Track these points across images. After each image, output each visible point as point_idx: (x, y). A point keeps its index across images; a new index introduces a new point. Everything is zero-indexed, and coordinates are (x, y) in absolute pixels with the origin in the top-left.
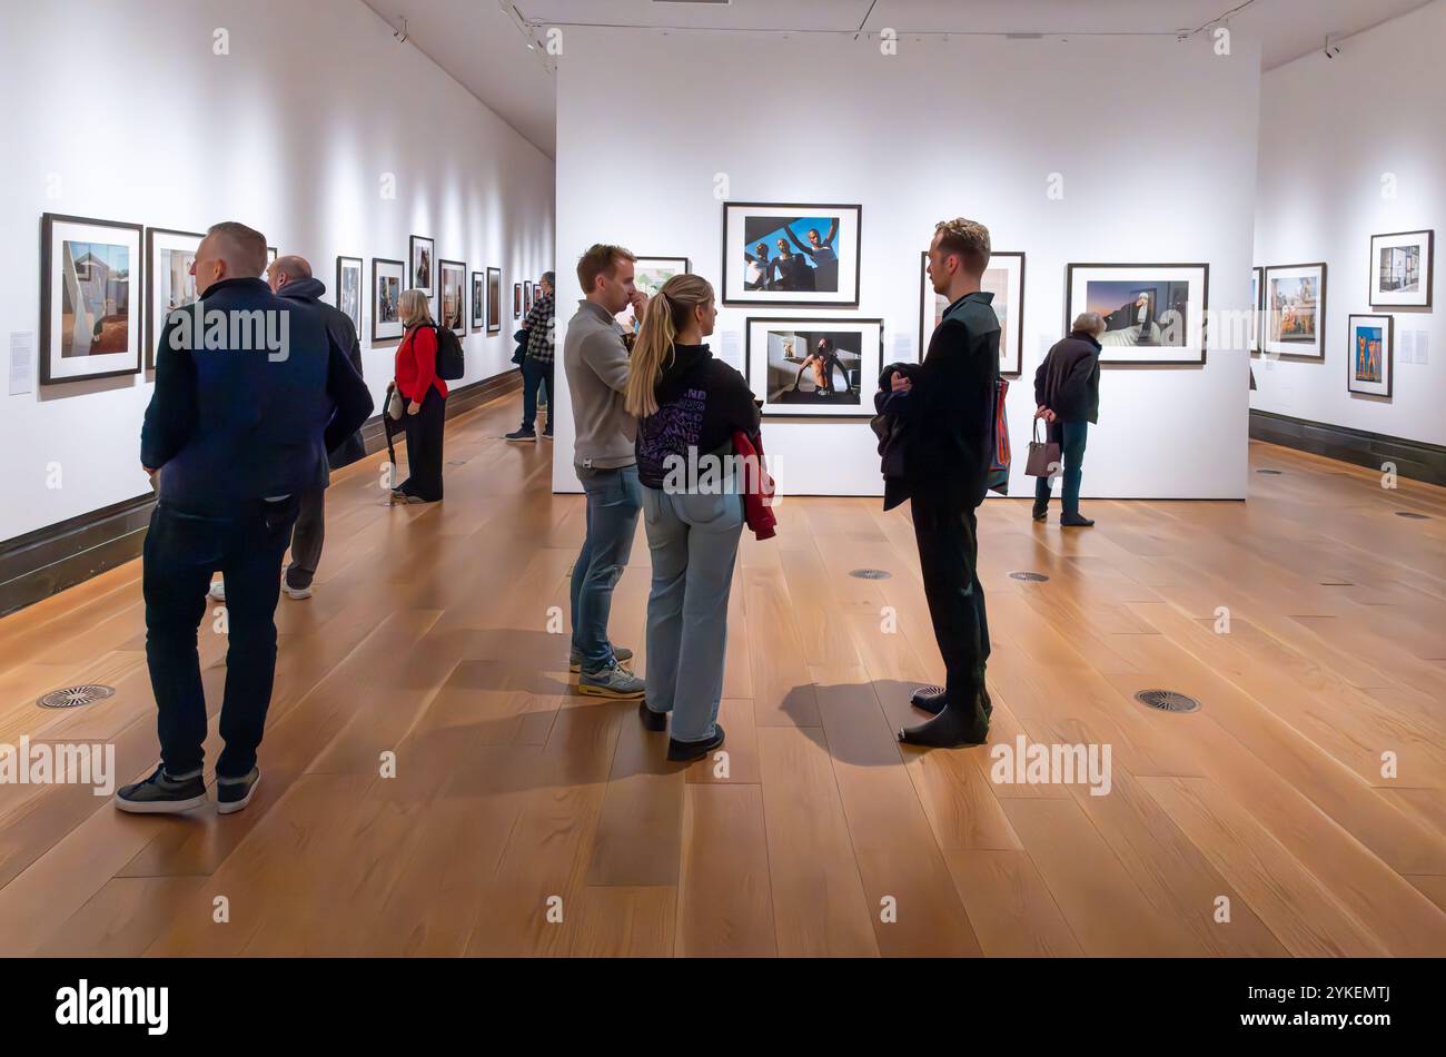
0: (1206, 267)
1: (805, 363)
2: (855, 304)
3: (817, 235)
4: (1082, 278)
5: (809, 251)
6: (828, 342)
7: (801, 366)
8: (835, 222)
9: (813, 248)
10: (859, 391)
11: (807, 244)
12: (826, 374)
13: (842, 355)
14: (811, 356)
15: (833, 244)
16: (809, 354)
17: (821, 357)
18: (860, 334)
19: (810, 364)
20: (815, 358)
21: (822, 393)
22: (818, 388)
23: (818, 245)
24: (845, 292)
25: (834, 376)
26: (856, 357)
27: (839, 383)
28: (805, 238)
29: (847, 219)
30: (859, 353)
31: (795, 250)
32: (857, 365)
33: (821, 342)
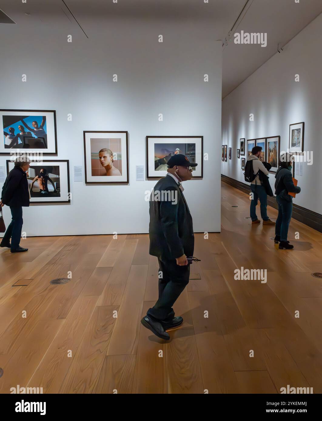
0: (202, 137)
1: (35, 179)
2: (56, 154)
3: (36, 123)
4: (152, 142)
5: (33, 131)
6: (44, 170)
7: (32, 181)
8: (44, 118)
9: (35, 130)
10: (59, 191)
11: (32, 127)
12: (44, 184)
13: (51, 176)
14: (37, 176)
15: (44, 128)
16: (36, 176)
17: (42, 177)
18: (58, 167)
19: (37, 180)
20: (39, 177)
21: (43, 192)
22: (41, 190)
23: (37, 128)
24: (51, 149)
25: (48, 185)
26: (57, 176)
27: (51, 188)
28: (31, 125)
29: (49, 117)
30: (59, 174)
31: (27, 130)
32: (58, 180)
33: (42, 170)
